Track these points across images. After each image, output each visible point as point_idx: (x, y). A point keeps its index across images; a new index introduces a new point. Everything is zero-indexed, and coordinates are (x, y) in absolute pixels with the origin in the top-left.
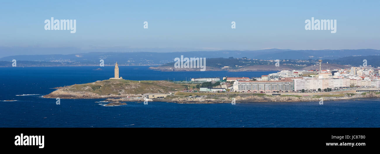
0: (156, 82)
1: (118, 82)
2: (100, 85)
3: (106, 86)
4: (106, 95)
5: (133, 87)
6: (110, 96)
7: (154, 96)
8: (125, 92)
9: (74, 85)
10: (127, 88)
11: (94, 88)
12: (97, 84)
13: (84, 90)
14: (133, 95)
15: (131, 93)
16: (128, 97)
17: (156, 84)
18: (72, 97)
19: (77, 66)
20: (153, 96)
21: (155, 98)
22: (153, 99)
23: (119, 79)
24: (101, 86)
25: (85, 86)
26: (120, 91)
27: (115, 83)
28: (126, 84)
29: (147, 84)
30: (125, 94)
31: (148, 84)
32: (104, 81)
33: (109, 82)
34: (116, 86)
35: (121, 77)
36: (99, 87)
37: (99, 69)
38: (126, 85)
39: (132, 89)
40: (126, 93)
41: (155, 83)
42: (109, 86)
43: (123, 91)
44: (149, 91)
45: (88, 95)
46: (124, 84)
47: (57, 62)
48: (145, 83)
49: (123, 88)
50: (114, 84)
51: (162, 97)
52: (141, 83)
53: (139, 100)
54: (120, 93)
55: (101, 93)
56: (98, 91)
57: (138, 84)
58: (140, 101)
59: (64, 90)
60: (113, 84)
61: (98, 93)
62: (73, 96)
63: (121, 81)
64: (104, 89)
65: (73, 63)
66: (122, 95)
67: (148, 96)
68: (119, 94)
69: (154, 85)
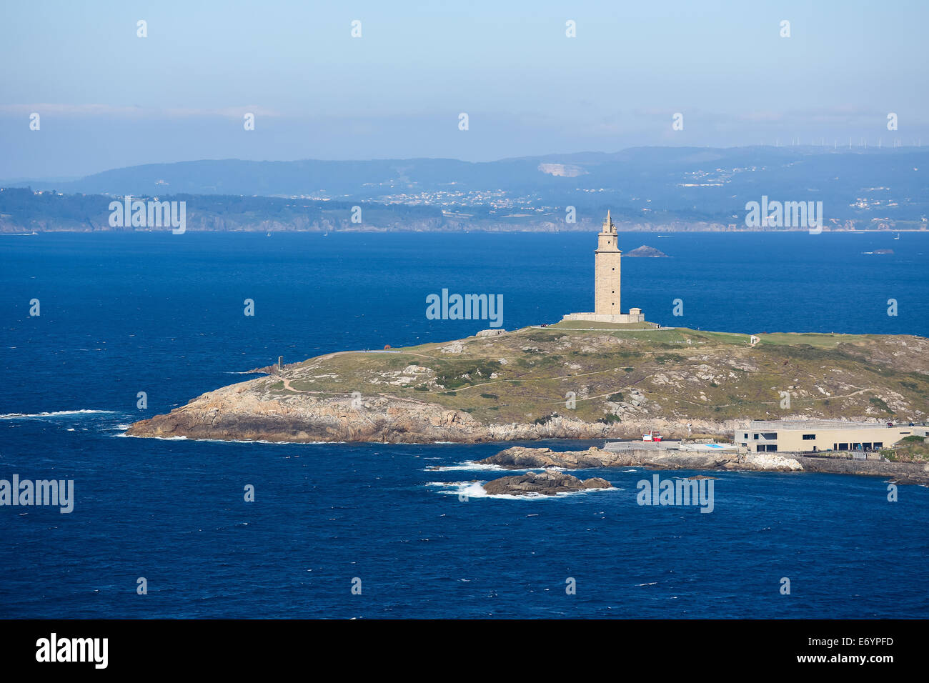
0: (862, 344)
1: (611, 343)
2: (494, 357)
3: (528, 366)
4: (521, 420)
5: (705, 373)
6: (550, 427)
7: (813, 437)
8: (648, 405)
9: (330, 356)
10: (661, 379)
11: (450, 377)
12: (474, 350)
13: (384, 389)
14: (697, 424)
15: (689, 409)
16: (647, 438)
17: (863, 360)
18: (303, 435)
19: (536, 229)
20: (806, 437)
21: (820, 448)
22: (807, 454)
23: (624, 319)
24: (495, 366)
25: (396, 364)
26: (618, 398)
27: (587, 349)
28: (662, 352)
29: (795, 356)
30: (646, 416)
31: (806, 357)
32: (521, 336)
33: (552, 339)
34: (596, 367)
35: (635, 311)
36: (487, 374)
37: (643, 248)
38: (660, 360)
39: (695, 388)
40: (652, 414)
41: (859, 349)
42: (553, 363)
43: (637, 397)
44: (809, 404)
45: (404, 423)
46: (648, 355)
47: (429, 207)
48: (790, 352)
49: (640, 381)
50: (586, 355)
51: (867, 446)
52: (764, 347)
53: (710, 461)
54: (615, 408)
55: (495, 409)
56: (477, 398)
57: (739, 355)
58: (718, 465)
59: (260, 389)
60: (575, 354)
61: (469, 411)
62: (308, 428)
63: (631, 335)
64: (516, 384)
65: (516, 210)
66: (628, 424)
67: (774, 436)
68: (610, 419)
69: (846, 362)
